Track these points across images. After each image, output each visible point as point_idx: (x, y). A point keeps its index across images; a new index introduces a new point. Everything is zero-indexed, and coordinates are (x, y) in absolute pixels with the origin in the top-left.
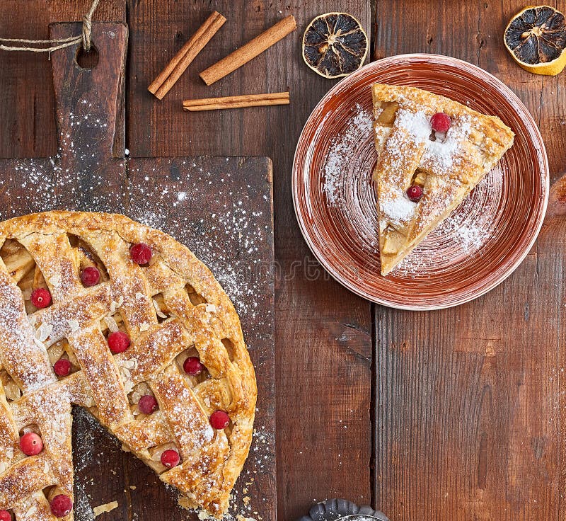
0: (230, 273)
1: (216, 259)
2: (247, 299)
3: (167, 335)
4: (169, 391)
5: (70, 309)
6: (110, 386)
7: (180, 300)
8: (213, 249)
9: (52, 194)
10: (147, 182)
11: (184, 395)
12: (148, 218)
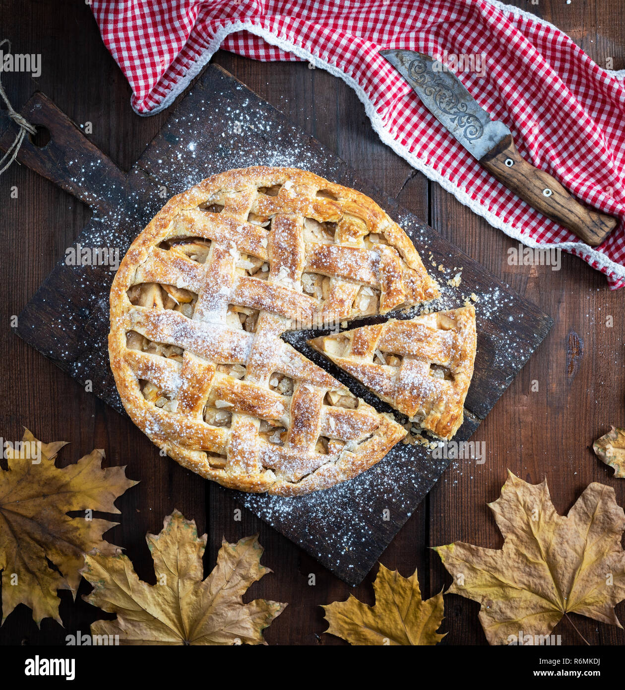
0: (273, 155)
1: (255, 156)
2: (300, 157)
3: (283, 231)
4: (323, 261)
5: (211, 285)
6: (287, 298)
7: (265, 203)
8: (247, 153)
9: (119, 237)
10: (163, 164)
11: (335, 252)
12: (189, 182)
